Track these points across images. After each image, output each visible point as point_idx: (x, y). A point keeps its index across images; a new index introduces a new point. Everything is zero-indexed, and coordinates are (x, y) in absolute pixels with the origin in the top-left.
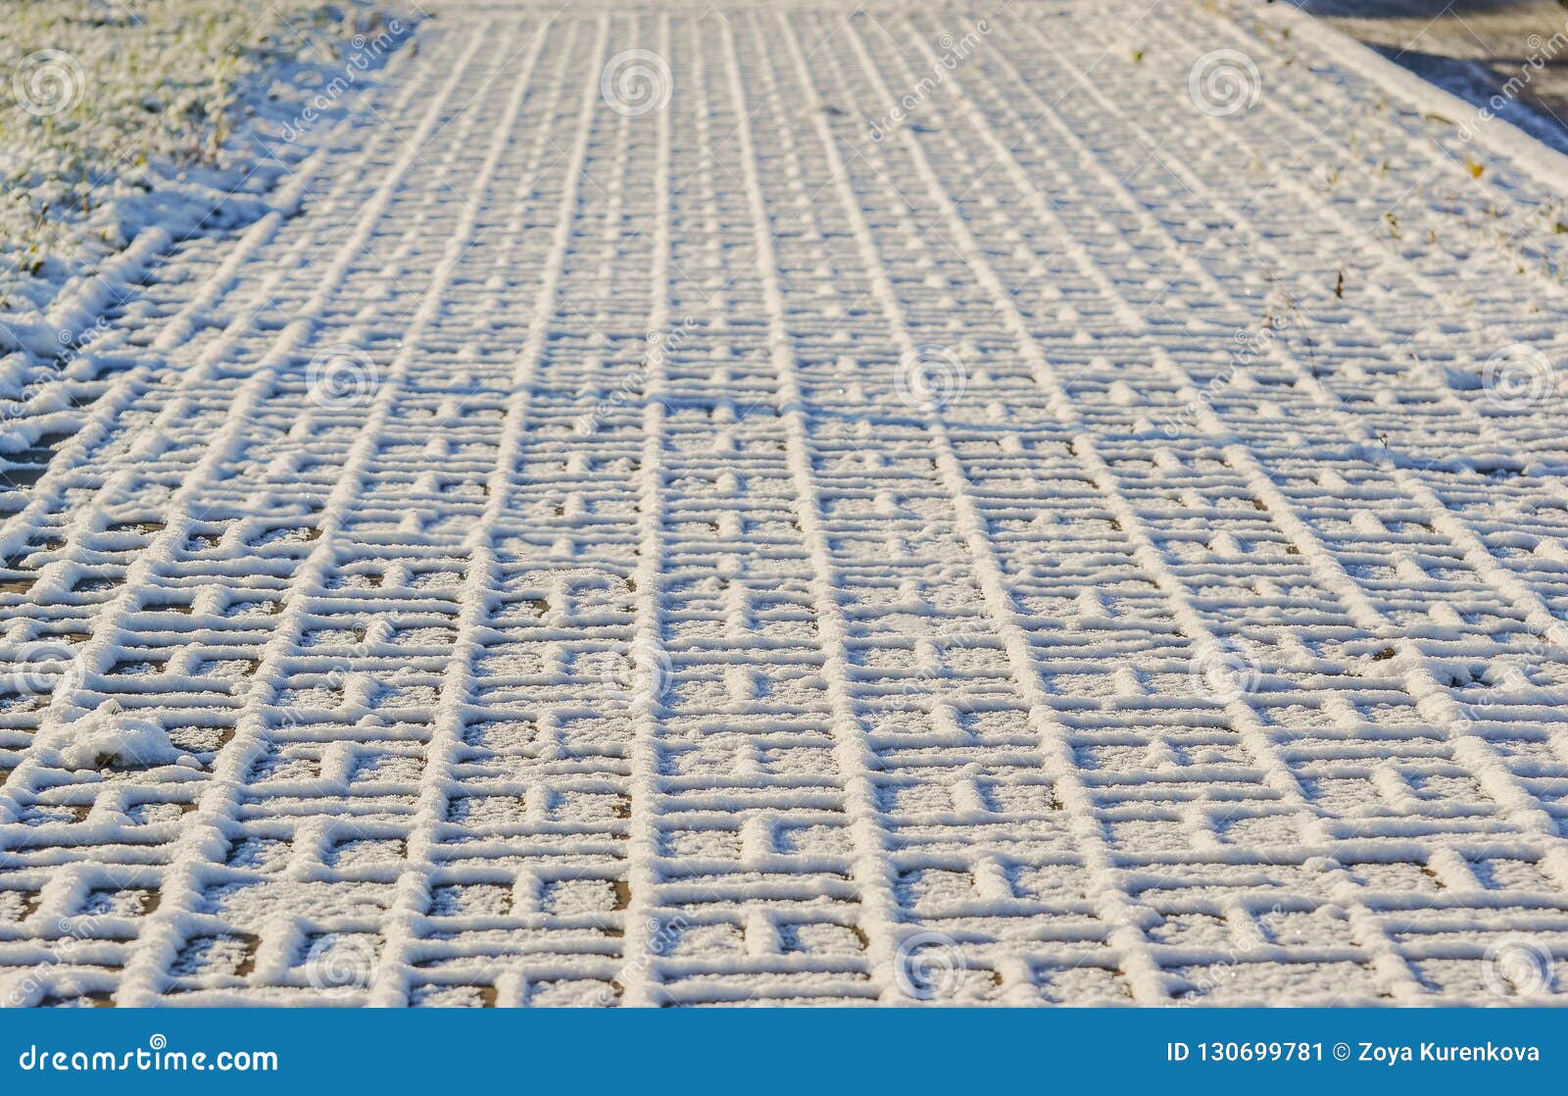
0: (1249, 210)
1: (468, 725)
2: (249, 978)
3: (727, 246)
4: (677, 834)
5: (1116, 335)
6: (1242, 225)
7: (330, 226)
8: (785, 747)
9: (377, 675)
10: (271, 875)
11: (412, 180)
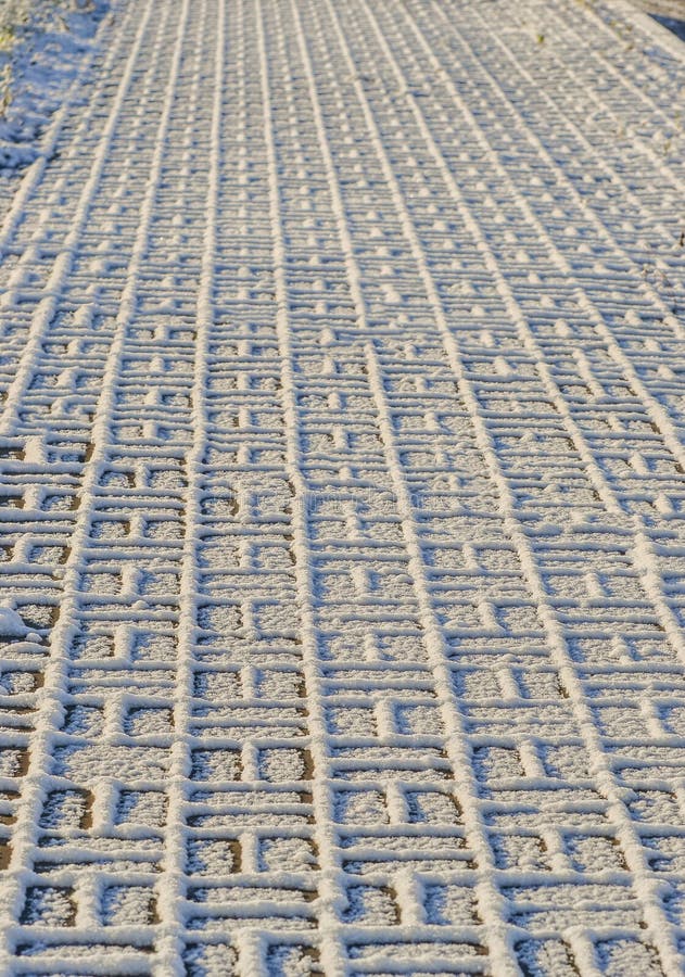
0: (619, 168)
1: (200, 608)
2: (90, 831)
3: (313, 191)
4: (336, 710)
5: (554, 276)
6: (616, 180)
7: (76, 168)
8: (394, 635)
9: (141, 564)
10: (94, 740)
11: (120, 131)
